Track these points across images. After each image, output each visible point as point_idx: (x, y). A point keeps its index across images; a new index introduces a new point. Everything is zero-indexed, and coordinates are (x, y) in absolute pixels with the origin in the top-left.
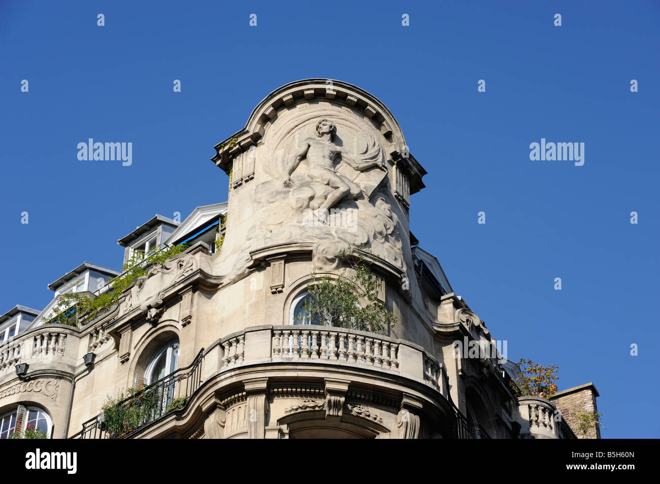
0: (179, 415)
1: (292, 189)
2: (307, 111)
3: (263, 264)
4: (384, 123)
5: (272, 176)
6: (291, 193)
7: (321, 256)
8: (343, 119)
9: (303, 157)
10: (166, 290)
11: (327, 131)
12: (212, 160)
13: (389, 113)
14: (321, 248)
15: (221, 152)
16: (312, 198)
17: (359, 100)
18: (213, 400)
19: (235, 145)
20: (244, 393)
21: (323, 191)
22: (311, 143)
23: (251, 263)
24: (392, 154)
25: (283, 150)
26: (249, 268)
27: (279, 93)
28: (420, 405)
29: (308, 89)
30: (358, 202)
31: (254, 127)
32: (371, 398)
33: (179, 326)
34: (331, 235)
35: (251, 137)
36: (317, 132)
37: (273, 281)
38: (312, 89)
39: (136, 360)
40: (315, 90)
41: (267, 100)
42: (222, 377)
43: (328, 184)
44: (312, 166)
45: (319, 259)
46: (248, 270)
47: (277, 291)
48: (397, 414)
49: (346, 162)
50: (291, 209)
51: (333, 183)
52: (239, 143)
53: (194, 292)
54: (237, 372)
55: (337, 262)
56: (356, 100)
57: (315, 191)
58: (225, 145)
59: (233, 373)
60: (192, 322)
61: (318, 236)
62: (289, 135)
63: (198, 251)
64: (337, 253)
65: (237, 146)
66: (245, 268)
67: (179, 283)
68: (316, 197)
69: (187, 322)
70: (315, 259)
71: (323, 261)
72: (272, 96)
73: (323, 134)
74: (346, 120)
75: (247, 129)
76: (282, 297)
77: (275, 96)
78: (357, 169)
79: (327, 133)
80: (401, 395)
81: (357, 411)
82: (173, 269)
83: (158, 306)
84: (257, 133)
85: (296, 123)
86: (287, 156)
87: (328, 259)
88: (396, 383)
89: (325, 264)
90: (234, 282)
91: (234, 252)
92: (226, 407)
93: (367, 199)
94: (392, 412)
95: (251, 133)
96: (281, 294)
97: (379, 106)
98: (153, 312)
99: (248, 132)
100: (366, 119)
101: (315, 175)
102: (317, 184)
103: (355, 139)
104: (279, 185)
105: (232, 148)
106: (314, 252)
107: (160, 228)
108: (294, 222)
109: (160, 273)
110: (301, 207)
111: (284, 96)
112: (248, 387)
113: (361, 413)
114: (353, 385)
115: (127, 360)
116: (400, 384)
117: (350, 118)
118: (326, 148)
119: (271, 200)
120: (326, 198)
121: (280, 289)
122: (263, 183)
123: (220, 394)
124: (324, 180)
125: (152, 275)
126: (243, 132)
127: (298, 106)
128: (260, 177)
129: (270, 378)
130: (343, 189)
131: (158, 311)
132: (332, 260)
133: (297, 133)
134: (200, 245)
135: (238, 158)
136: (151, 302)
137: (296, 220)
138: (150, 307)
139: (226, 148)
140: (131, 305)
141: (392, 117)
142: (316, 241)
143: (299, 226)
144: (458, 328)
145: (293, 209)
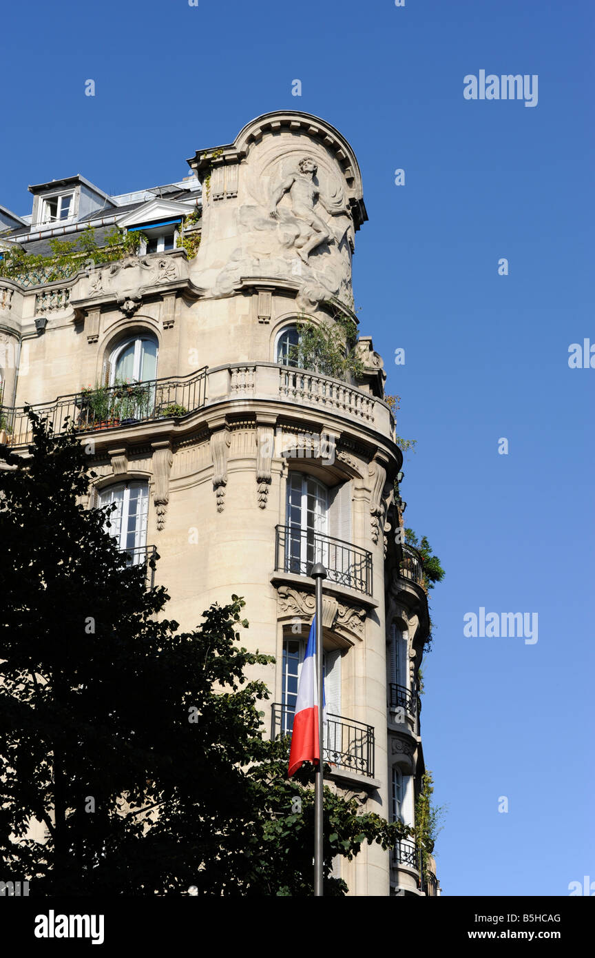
0: (178, 422)
1: (278, 222)
2: (290, 142)
3: (250, 291)
4: (349, 168)
5: (259, 202)
6: (278, 226)
7: (306, 297)
8: (320, 158)
9: (288, 190)
10: (147, 288)
11: (311, 170)
12: (188, 161)
13: (355, 160)
14: (307, 290)
15: (202, 158)
16: (297, 237)
17: (335, 142)
18: (223, 422)
19: (219, 157)
20: (253, 422)
21: (307, 232)
22: (296, 179)
23: (240, 286)
24: (350, 199)
25: (269, 177)
26: (236, 290)
27: (269, 117)
28: (387, 459)
29: (295, 121)
30: (331, 247)
31: (241, 146)
32: (354, 447)
33: (160, 326)
34: (313, 278)
35: (237, 154)
36: (299, 167)
37: (261, 311)
38: (298, 122)
39: (106, 344)
40: (301, 123)
41: (257, 121)
42: (236, 404)
43: (311, 226)
44: (297, 203)
45: (303, 299)
46: (234, 292)
47: (264, 322)
48: (368, 463)
49: (321, 204)
50: (278, 242)
51: (317, 226)
52: (224, 157)
53: (177, 297)
54: (251, 403)
55: (317, 305)
56: (332, 142)
57: (300, 230)
58: (209, 153)
59: (247, 403)
60: (174, 327)
61: (305, 277)
62: (274, 163)
63: (180, 256)
64: (320, 298)
65: (221, 159)
66: (231, 289)
67: (163, 285)
68: (301, 235)
69: (169, 325)
70: (299, 299)
71: (306, 302)
72: (262, 119)
73: (307, 172)
74: (322, 159)
75: (235, 145)
76: (269, 328)
77: (264, 119)
78: (330, 213)
79: (311, 172)
80: (376, 448)
81: (342, 457)
82: (153, 268)
83: (136, 300)
84: (244, 152)
85: (281, 152)
86: (272, 184)
87: (310, 302)
88: (374, 438)
89: (307, 305)
90: (217, 298)
91: (214, 267)
92: (232, 429)
93: (336, 246)
94: (365, 461)
95: (238, 151)
96: (267, 325)
97: (349, 151)
98: (131, 305)
99: (235, 148)
100: (335, 161)
101: (300, 213)
102: (302, 223)
103: (328, 181)
104: (265, 213)
105: (215, 159)
106: (300, 292)
107: (78, 189)
108: (281, 257)
109: (138, 267)
110: (288, 243)
111: (273, 122)
112: (259, 419)
113: (344, 459)
114: (344, 434)
115: (96, 341)
116: (377, 440)
117: (324, 158)
118: (310, 187)
119: (258, 227)
120: (309, 239)
121: (268, 320)
122: (248, 207)
123: (230, 417)
124: (308, 220)
125: (130, 266)
126: (231, 147)
127: (282, 134)
128: (244, 199)
129: (280, 415)
130: (324, 234)
131: (136, 305)
132: (313, 304)
133: (281, 162)
134: (183, 252)
135: (218, 169)
136: (130, 294)
137: (282, 255)
138: (128, 299)
139: (209, 156)
140: (101, 288)
141: (357, 164)
142: (303, 282)
143: (286, 263)
144: (377, 373)
145: (280, 243)
